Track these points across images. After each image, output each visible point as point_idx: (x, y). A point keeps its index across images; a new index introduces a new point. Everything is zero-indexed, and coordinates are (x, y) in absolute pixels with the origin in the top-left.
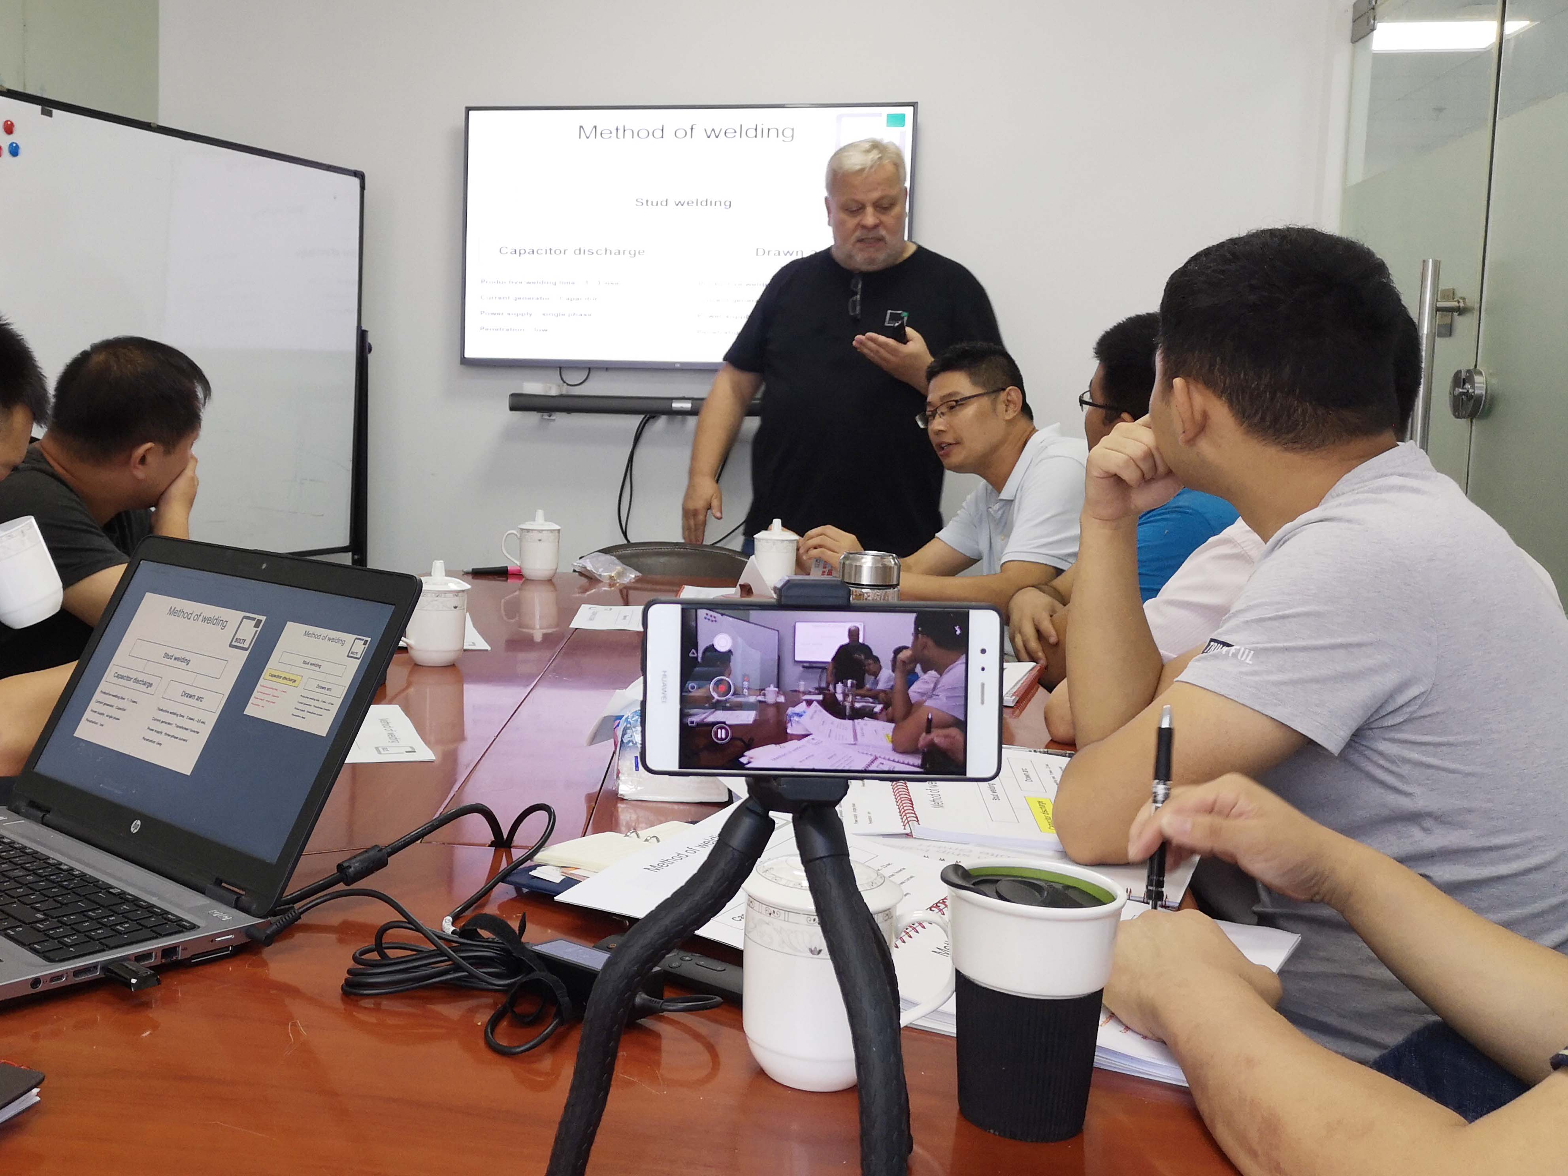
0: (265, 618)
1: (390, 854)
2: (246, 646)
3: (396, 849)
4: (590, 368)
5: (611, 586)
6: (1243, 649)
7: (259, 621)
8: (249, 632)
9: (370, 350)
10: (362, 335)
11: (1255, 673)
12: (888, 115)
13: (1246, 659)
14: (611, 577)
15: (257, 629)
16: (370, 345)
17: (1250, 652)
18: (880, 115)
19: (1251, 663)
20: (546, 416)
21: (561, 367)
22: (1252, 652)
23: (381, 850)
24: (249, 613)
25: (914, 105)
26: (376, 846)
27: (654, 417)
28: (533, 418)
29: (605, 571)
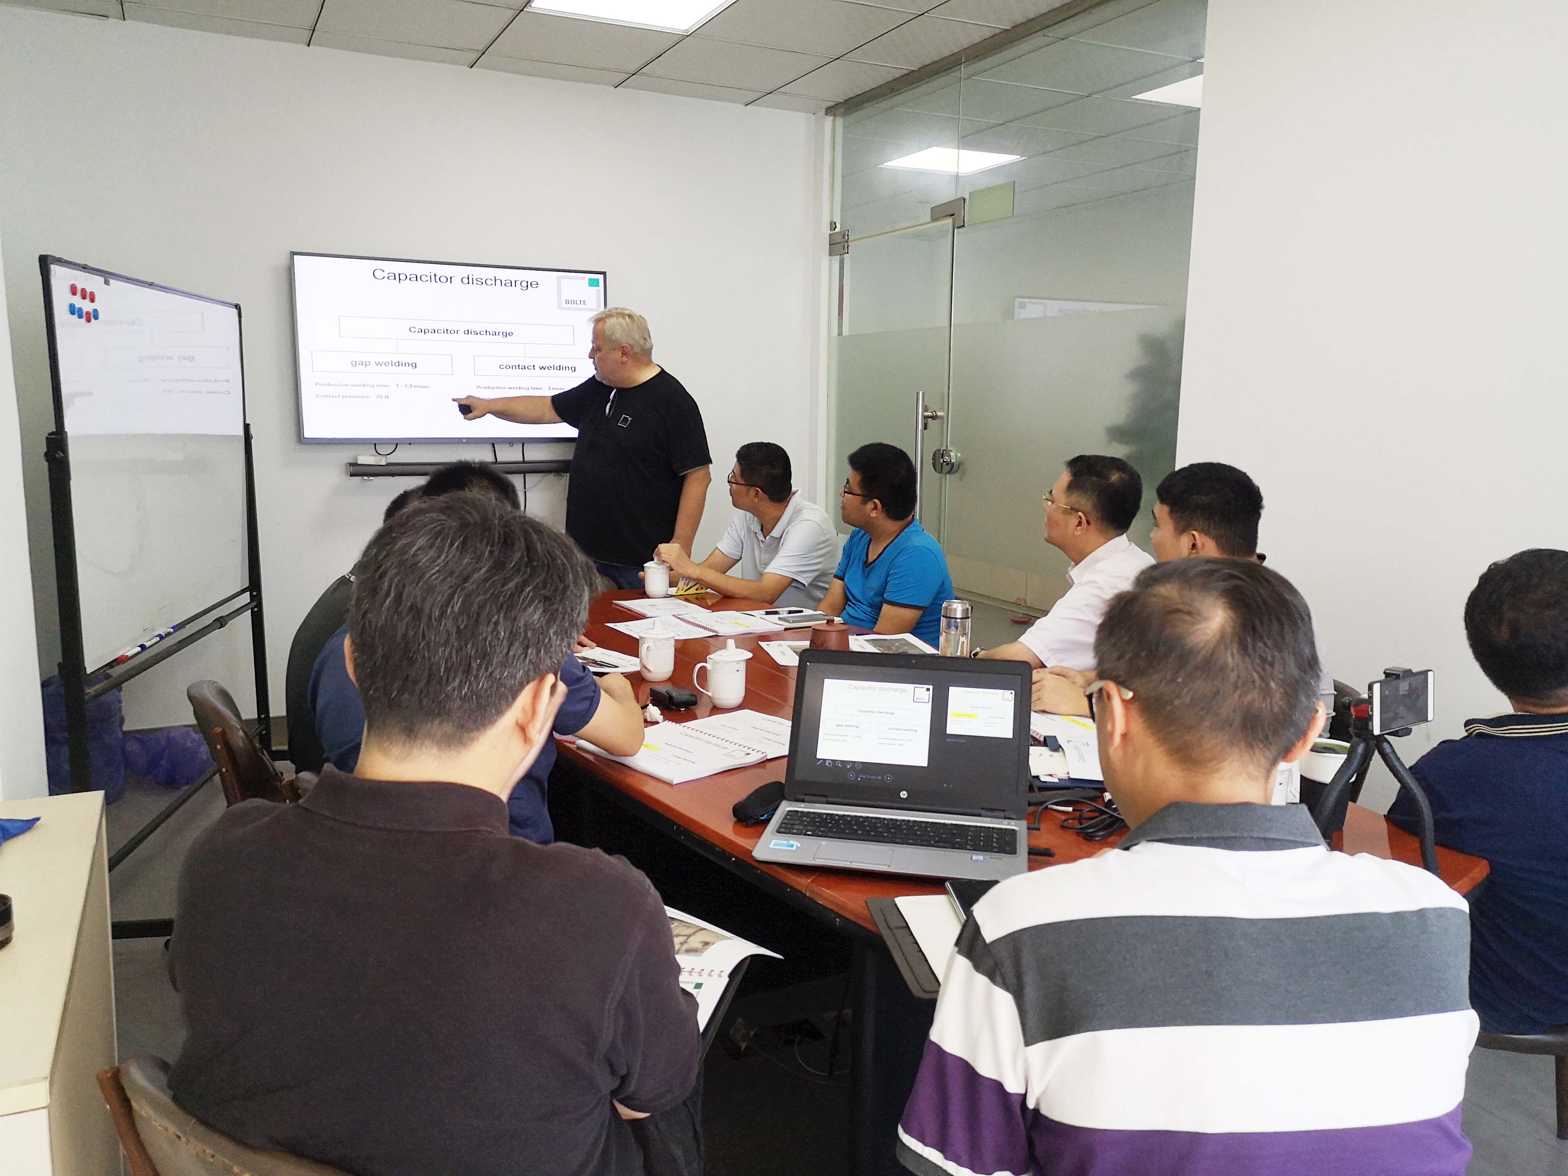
4: (397, 443)
9: (252, 438)
10: (247, 428)
12: (589, 278)
16: (252, 435)
18: (584, 278)
20: (366, 478)
25: (604, 273)
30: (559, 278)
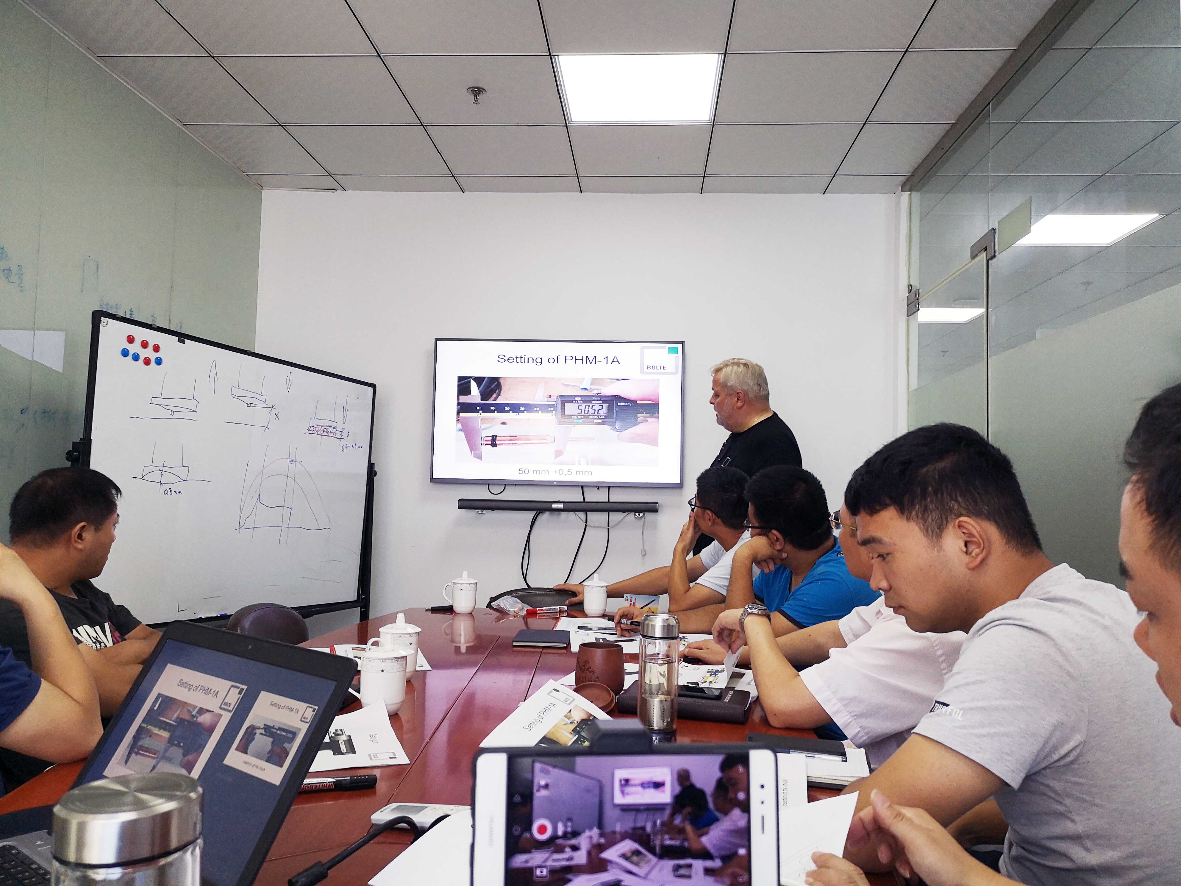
0: (246, 687)
1: (329, 868)
2: (231, 708)
3: (334, 863)
4: (505, 484)
5: (515, 617)
6: (955, 709)
7: (242, 689)
8: (234, 698)
9: (376, 475)
10: (371, 466)
11: (964, 727)
12: (669, 347)
13: (957, 716)
14: (514, 611)
15: (239, 695)
16: (376, 472)
17: (960, 712)
18: (665, 348)
19: (961, 719)
20: (480, 512)
21: (488, 483)
22: (962, 712)
23: (323, 865)
24: (237, 682)
25: (682, 343)
26: (319, 862)
27: (542, 513)
28: (472, 513)
29: (511, 607)
30: (642, 348)
